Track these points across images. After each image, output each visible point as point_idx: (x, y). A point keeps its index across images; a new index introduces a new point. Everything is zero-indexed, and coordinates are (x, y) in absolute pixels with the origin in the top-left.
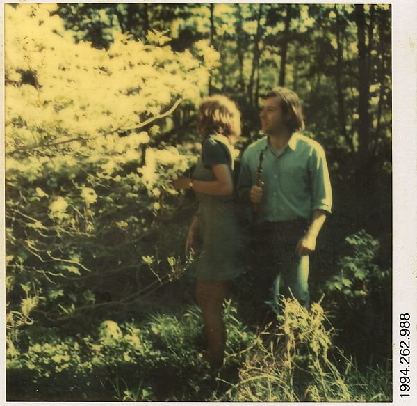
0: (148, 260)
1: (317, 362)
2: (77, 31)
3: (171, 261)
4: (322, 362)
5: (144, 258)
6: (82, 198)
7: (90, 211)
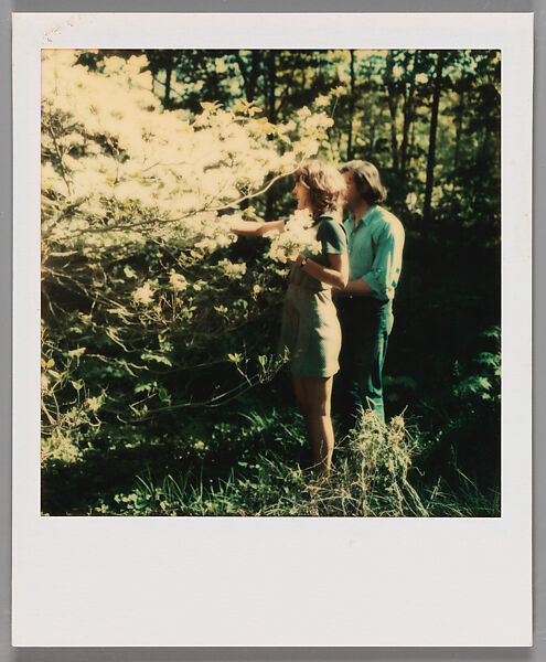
0: (235, 358)
1: (395, 484)
2: (188, 83)
3: (262, 360)
4: (400, 483)
5: (230, 355)
6: (172, 285)
7: (178, 300)
